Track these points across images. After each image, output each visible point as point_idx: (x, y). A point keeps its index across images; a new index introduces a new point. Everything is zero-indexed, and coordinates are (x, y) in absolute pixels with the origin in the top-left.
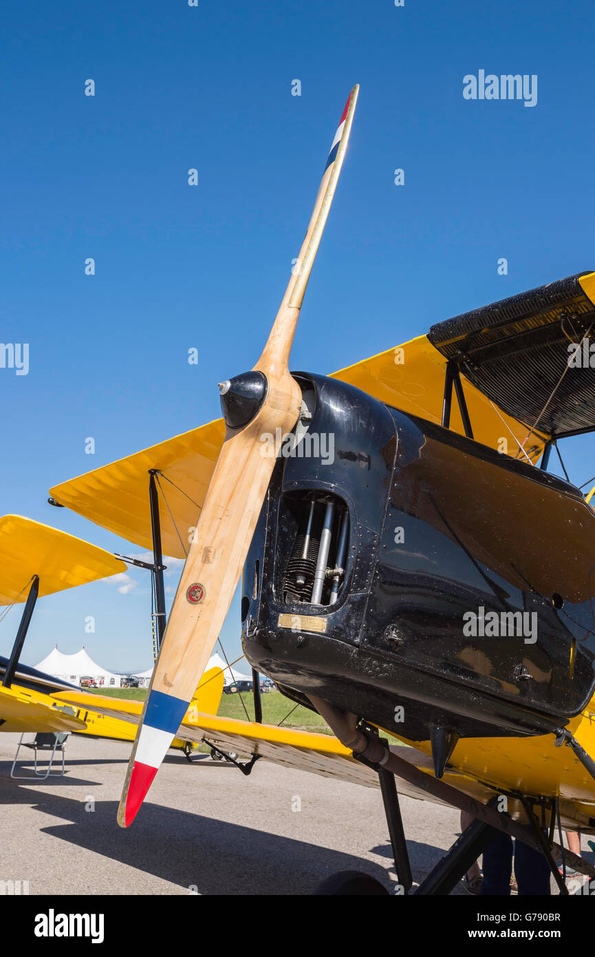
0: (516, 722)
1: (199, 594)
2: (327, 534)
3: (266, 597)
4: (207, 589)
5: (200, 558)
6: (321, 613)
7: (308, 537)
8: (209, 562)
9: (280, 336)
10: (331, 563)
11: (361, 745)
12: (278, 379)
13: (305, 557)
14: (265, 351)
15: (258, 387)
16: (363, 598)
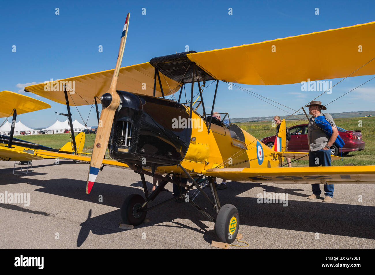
0: (169, 164)
1: (99, 146)
2: (127, 129)
3: (115, 144)
4: (101, 144)
5: (99, 137)
6: (127, 148)
7: (123, 130)
8: (101, 138)
9: (114, 84)
10: (128, 136)
11: (136, 169)
12: (114, 95)
13: (122, 135)
14: (110, 88)
15: (109, 97)
16: (136, 144)
